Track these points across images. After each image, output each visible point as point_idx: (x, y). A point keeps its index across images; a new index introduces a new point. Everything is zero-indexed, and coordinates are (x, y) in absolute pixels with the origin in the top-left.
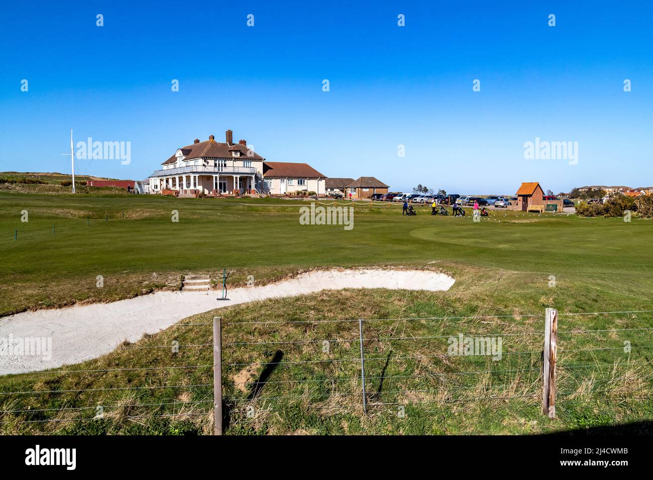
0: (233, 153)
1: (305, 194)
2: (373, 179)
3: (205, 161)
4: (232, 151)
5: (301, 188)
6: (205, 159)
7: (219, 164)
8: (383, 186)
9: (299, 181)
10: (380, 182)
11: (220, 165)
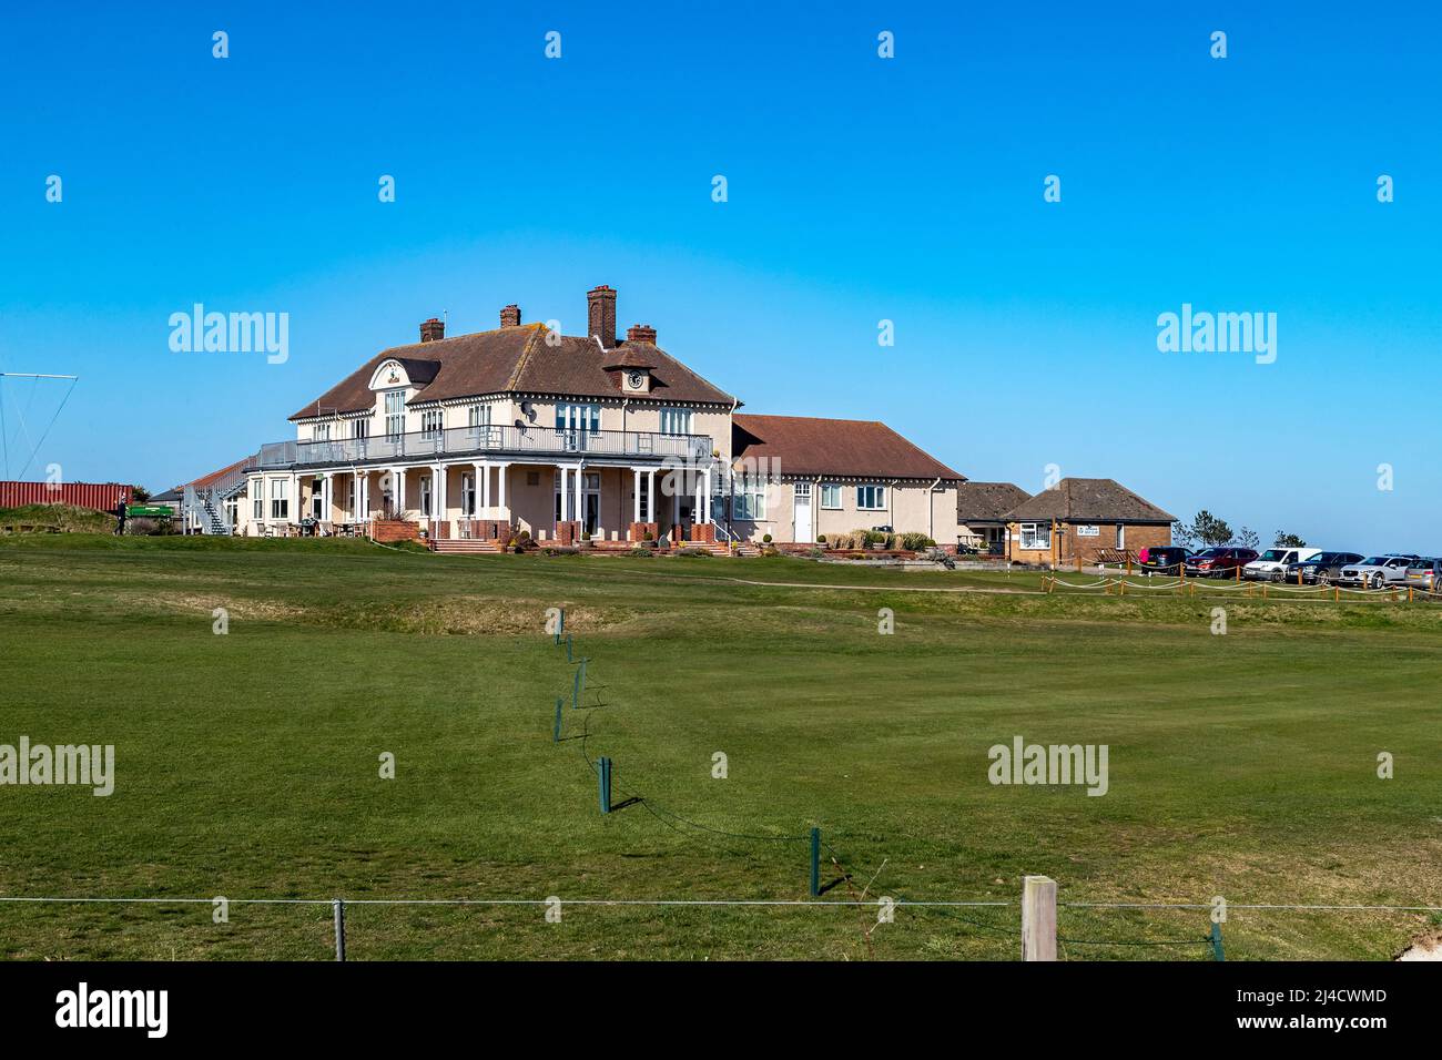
0: (625, 377)
1: (890, 544)
2: (1108, 486)
3: (523, 410)
4: (622, 368)
5: (870, 521)
6: (524, 398)
7: (573, 421)
8: (1154, 517)
9: (860, 492)
10: (1137, 499)
11: (578, 426)
